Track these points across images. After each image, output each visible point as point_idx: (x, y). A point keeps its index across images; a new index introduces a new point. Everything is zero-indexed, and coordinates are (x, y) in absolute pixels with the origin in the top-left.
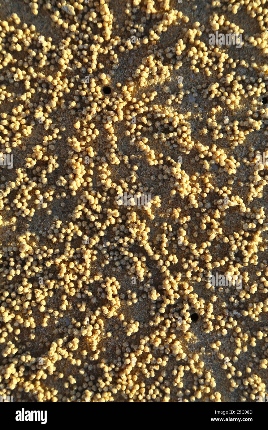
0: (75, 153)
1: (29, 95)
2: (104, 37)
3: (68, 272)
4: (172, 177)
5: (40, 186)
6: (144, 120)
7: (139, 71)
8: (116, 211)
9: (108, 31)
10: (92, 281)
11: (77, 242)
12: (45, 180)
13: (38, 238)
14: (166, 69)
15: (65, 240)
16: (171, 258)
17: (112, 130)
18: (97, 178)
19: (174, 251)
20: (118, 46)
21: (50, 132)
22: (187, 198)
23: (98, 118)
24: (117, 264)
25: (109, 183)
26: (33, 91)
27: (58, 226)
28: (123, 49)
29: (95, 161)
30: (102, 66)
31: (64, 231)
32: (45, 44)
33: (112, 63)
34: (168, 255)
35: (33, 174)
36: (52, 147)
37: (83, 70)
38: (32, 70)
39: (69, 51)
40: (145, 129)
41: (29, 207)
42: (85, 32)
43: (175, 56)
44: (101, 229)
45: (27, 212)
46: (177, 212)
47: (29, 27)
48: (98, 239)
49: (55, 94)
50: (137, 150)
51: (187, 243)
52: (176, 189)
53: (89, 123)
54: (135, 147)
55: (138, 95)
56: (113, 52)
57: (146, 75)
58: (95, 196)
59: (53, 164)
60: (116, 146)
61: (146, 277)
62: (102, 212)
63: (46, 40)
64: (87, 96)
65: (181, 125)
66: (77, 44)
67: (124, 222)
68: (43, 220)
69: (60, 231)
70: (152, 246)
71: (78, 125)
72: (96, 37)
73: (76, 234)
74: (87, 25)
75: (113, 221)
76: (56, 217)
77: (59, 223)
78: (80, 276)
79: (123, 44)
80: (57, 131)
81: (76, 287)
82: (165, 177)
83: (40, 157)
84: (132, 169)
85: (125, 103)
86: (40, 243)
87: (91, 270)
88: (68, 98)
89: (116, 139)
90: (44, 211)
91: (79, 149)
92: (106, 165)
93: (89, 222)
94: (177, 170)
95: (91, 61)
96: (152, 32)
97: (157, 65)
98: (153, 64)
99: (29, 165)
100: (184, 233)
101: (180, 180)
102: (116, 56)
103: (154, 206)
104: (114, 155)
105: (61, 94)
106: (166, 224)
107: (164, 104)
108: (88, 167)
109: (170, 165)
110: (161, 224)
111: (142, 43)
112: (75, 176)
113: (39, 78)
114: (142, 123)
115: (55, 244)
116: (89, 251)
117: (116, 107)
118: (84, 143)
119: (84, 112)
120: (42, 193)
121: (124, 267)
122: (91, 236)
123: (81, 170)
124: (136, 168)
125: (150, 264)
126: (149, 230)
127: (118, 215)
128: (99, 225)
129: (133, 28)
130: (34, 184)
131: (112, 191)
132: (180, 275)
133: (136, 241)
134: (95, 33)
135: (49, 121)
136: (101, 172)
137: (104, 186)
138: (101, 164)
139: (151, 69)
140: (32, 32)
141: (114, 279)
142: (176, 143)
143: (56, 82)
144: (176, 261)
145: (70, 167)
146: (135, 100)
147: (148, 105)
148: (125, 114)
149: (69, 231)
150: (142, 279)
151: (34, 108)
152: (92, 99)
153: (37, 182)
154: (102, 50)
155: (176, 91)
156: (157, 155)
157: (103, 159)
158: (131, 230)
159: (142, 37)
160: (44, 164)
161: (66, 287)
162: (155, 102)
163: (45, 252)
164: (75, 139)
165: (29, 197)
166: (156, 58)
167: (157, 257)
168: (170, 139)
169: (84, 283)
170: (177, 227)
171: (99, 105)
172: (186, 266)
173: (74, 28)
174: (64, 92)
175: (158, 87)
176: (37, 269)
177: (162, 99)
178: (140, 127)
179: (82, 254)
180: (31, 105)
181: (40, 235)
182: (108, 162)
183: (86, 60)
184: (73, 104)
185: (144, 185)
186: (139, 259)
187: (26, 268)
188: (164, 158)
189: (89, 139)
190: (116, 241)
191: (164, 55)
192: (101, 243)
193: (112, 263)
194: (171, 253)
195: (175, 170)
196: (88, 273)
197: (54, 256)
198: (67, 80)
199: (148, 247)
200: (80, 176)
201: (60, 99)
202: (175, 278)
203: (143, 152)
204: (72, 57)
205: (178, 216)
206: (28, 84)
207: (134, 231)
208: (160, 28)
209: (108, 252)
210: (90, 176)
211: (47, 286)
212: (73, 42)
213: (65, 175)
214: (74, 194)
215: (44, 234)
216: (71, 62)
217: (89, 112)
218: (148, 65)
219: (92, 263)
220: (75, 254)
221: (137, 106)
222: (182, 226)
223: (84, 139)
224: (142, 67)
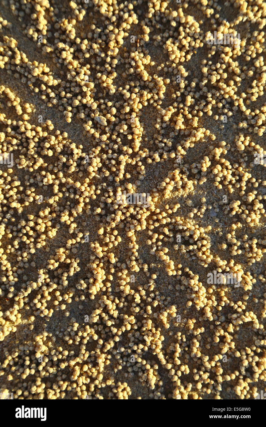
0: (97, 258)
1: (57, 198)
2: (133, 149)
3: (81, 375)
4: (189, 289)
5: (60, 288)
6: (166, 231)
7: (164, 184)
8: (132, 318)
9: (138, 144)
10: (104, 385)
11: (92, 345)
12: (66, 283)
13: (54, 339)
14: (190, 183)
15: (81, 343)
16: (183, 368)
17: (134, 239)
18: (116, 284)
19: (187, 361)
20: (146, 158)
21: (74, 236)
22: (203, 309)
23: (122, 226)
24: (130, 370)
25: (128, 290)
26: (61, 195)
27: (75, 329)
28: (150, 161)
29: (115, 267)
30: (128, 176)
31: (80, 334)
32: (76, 151)
33: (139, 173)
34: (181, 365)
35: (54, 276)
36: (75, 251)
37: (111, 178)
38: (61, 175)
39: (98, 160)
40: (166, 239)
41: (48, 308)
42: (115, 142)
43: (200, 172)
44: (116, 334)
45: (46, 312)
46: (192, 323)
47: (62, 133)
48: (112, 344)
49: (82, 200)
50: (156, 259)
51: (199, 355)
52: (192, 300)
53: (112, 230)
54: (155, 256)
55: (161, 206)
56: (140, 164)
57: (170, 188)
58: (113, 301)
59: (75, 268)
60: (137, 254)
61: (157, 385)
62: (118, 318)
63: (77, 147)
64: (112, 203)
65: (201, 239)
66: (107, 153)
67: (139, 329)
68: (60, 321)
69: (76, 333)
70: (165, 355)
71: (101, 231)
72: (125, 148)
73: (91, 338)
74: (118, 136)
75: (129, 327)
76: (73, 320)
77: (76, 325)
78: (93, 380)
79: (150, 157)
80: (81, 235)
81: (88, 390)
82: (182, 288)
83: (62, 260)
84: (150, 277)
85: (149, 213)
86: (56, 344)
87: (104, 373)
88: (94, 204)
89: (137, 247)
90: (63, 312)
91: (101, 255)
92: (126, 272)
93: (105, 326)
94: (195, 282)
95: (119, 170)
96: (180, 148)
97: (182, 178)
98: (178, 178)
99: (52, 267)
100: (197, 344)
101: (196, 292)
102: (143, 167)
103: (170, 315)
104: (134, 263)
105: (87, 200)
106: (180, 334)
107: (186, 217)
108: (108, 273)
109: (187, 276)
110: (175, 334)
111: (169, 157)
112: (95, 280)
113: (67, 183)
114: (164, 234)
115: (70, 346)
116: (103, 356)
117: (139, 217)
118: (106, 249)
119: (108, 219)
120: (62, 295)
121: (136, 373)
122: (106, 340)
123: (101, 274)
124: (155, 276)
125: (162, 372)
126: (163, 338)
127: (134, 321)
128: (115, 330)
129: (161, 142)
130: (55, 286)
131: (129, 298)
132: (190, 386)
133: (150, 348)
134: (124, 144)
135: (74, 225)
136: (121, 278)
137: (123, 292)
138: (121, 270)
139: (176, 183)
140: (64, 139)
141: (126, 384)
142: (195, 255)
143: (83, 189)
144: (188, 371)
145: (91, 271)
146: (158, 211)
147: (171, 216)
148: (148, 224)
149: (85, 335)
150: (153, 387)
151: (61, 212)
152: (117, 207)
153: (58, 284)
154: (130, 161)
155: (199, 205)
156: (176, 266)
157: (124, 266)
158: (146, 338)
159: (169, 151)
160: (66, 267)
161: (79, 389)
162: (177, 214)
163: (61, 353)
164: (98, 245)
165: (49, 298)
166: (182, 172)
167: (170, 366)
168: (190, 251)
169: (96, 387)
170: (191, 337)
171: (124, 214)
172: (197, 378)
173: (104, 137)
174: (90, 198)
175: (181, 200)
176: (51, 370)
177: (185, 211)
178: (161, 237)
179: (96, 357)
180: (57, 208)
181: (57, 336)
182: (128, 268)
183: (114, 169)
184: (99, 210)
185: (161, 294)
186: (152, 367)
187: (41, 368)
188: (182, 269)
189: (111, 246)
190: (130, 348)
191: (190, 170)
192: (115, 348)
193: (125, 368)
194: (183, 363)
195: (192, 282)
196: (101, 377)
197: (69, 358)
198: (94, 187)
199: (161, 356)
200: (100, 281)
201: (86, 204)
202: (186, 388)
203: (163, 262)
204: (100, 165)
205: (192, 327)
206: (56, 188)
207: (148, 340)
208: (188, 145)
209: (122, 358)
210: (109, 281)
211: (59, 387)
212: (102, 151)
213: (86, 278)
214: (93, 297)
215: (61, 335)
216: (100, 170)
217: (114, 220)
218: (173, 179)
219: (105, 367)
220: (89, 357)
221: (160, 217)
222: (196, 337)
223: (107, 245)
224: (168, 180)
